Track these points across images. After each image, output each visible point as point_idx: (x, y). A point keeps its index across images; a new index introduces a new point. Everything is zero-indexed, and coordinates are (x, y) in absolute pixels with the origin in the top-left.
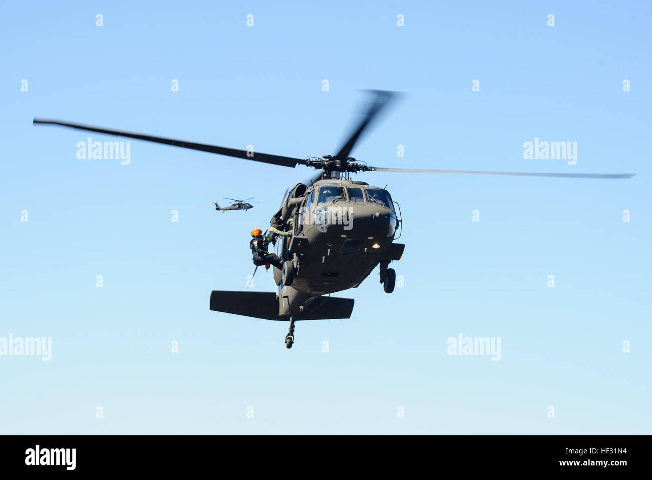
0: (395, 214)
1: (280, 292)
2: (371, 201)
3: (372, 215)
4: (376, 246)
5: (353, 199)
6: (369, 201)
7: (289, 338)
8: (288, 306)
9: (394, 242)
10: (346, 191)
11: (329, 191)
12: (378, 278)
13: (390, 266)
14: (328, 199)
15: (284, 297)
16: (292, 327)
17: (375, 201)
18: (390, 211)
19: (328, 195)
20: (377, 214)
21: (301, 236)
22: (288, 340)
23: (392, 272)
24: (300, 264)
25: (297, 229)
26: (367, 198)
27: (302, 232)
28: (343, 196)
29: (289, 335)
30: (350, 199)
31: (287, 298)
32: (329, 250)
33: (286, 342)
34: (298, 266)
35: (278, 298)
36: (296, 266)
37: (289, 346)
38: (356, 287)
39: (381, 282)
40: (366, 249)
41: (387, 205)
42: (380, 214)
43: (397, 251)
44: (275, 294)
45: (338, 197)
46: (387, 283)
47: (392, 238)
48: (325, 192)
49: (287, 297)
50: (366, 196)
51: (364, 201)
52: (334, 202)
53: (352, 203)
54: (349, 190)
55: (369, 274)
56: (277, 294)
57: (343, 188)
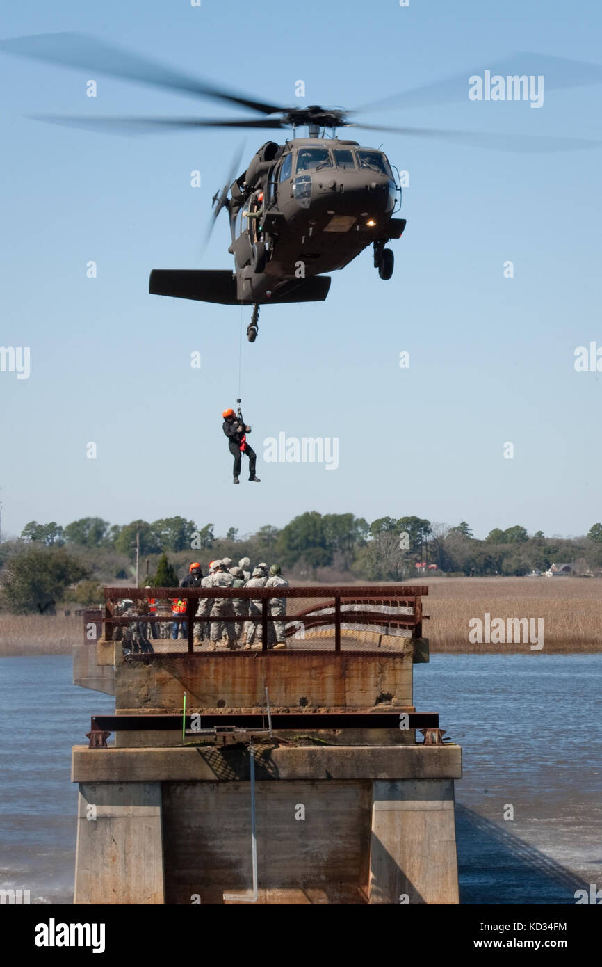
0: (394, 182)
1: (237, 271)
2: (364, 167)
3: (367, 186)
4: (371, 223)
5: (342, 164)
6: (361, 167)
7: (251, 329)
8: (250, 290)
9: (394, 217)
10: (332, 154)
11: (308, 154)
12: (372, 260)
13: (387, 246)
14: (310, 164)
15: (246, 279)
16: (256, 315)
17: (368, 167)
18: (389, 180)
19: (308, 160)
20: (374, 185)
21: (273, 212)
22: (251, 332)
23: (389, 254)
24: (274, 246)
25: (269, 201)
26: (358, 162)
27: (276, 206)
28: (328, 160)
29: (251, 325)
30: (337, 164)
31: (249, 281)
32: (311, 229)
33: (248, 334)
34: (272, 249)
35: (236, 278)
36: (269, 249)
37: (252, 339)
38: (341, 269)
39: (376, 266)
40: (358, 227)
41: (384, 171)
42: (377, 185)
43: (397, 228)
44: (230, 272)
45: (322, 162)
46: (383, 267)
47: (392, 212)
48: (304, 155)
49: (250, 279)
50: (357, 159)
51: (354, 168)
52: (317, 169)
53: (341, 170)
54: (335, 152)
55: (359, 254)
56: (234, 272)
57: (327, 150)
